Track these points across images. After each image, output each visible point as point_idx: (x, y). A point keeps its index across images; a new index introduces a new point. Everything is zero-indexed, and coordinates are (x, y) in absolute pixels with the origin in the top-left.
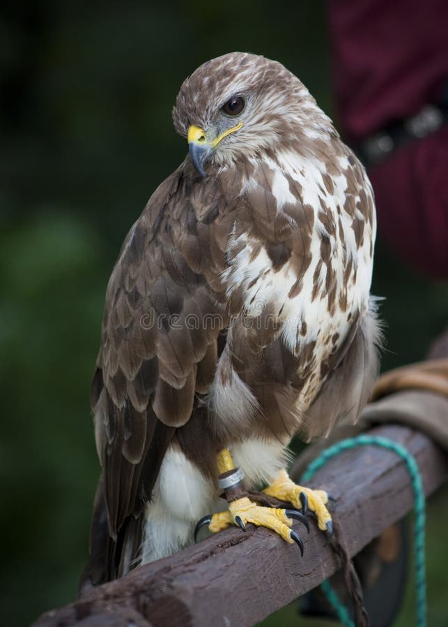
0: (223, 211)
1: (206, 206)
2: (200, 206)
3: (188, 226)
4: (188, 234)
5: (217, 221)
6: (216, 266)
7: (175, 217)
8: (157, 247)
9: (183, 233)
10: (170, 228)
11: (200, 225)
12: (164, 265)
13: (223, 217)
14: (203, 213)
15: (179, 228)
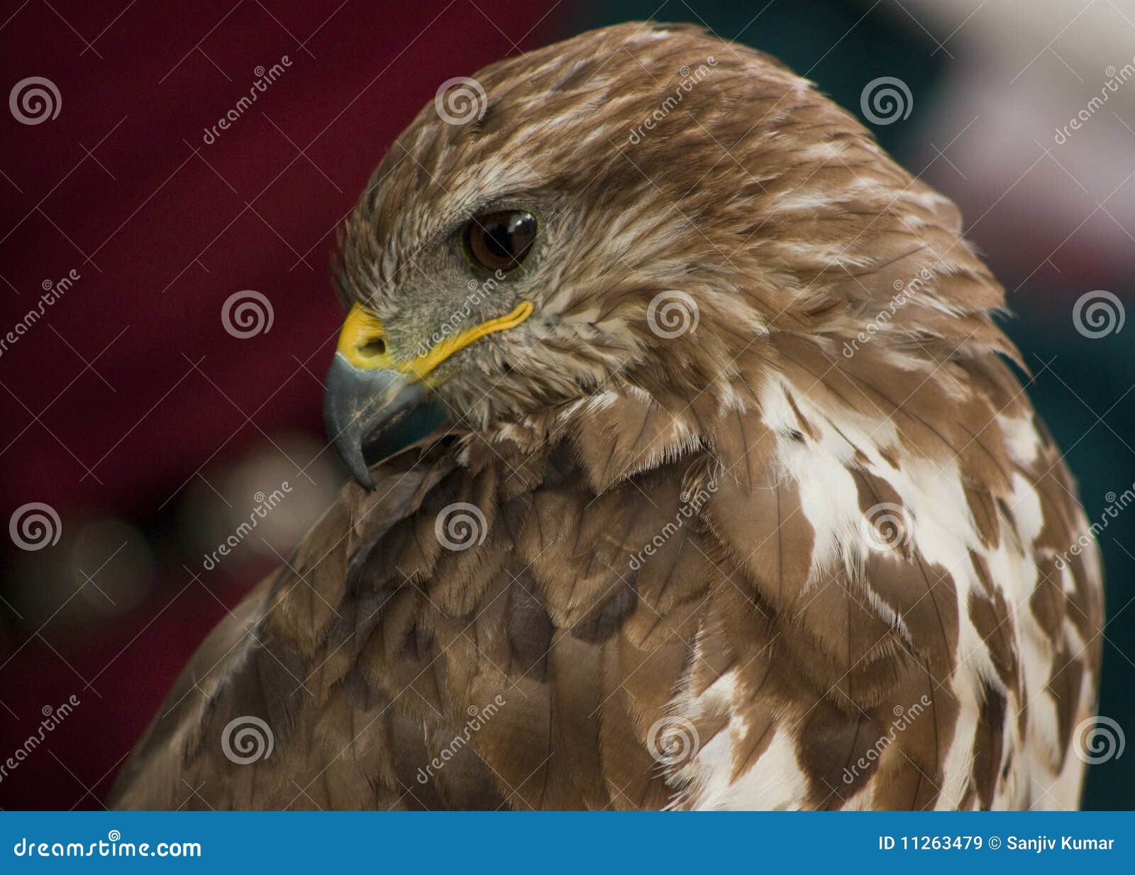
0: (658, 598)
1: (588, 573)
2: (567, 574)
3: (511, 642)
4: (508, 671)
5: (633, 633)
6: (614, 797)
7: (455, 608)
8: (367, 708)
9: (484, 668)
10: (431, 644)
11: (566, 645)
12: (390, 779)
13: (658, 622)
14: (577, 601)
15: (469, 650)
